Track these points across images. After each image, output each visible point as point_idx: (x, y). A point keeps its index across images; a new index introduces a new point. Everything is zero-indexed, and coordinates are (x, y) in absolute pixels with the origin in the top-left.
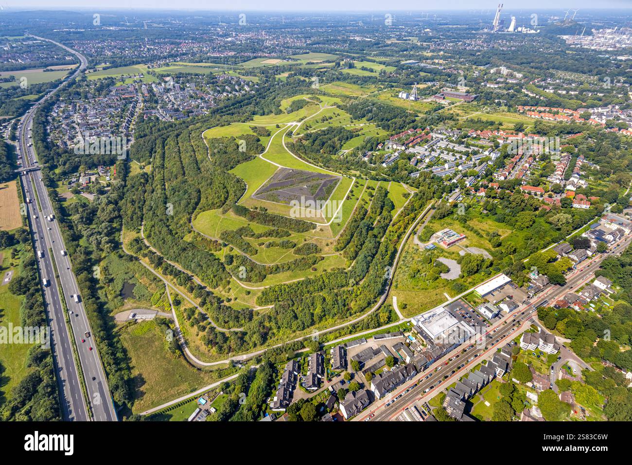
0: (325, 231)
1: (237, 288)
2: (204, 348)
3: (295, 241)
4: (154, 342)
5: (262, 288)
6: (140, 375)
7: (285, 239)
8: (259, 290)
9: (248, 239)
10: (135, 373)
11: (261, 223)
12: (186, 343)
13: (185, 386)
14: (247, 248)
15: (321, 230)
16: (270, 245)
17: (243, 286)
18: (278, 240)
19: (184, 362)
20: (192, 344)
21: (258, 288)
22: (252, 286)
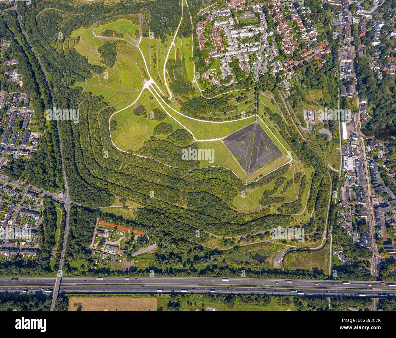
0: (294, 163)
1: (298, 217)
2: (314, 243)
3: (290, 179)
4: (299, 258)
5: (305, 208)
6: (313, 268)
7: (286, 181)
8: (305, 210)
9: (274, 195)
10: (311, 270)
11: (268, 183)
12: (307, 248)
13: (326, 257)
14: (279, 199)
15: (293, 164)
16: (285, 189)
17: (299, 214)
18: (285, 184)
19: (316, 252)
20: (309, 246)
21: (304, 209)
22: (302, 211)
